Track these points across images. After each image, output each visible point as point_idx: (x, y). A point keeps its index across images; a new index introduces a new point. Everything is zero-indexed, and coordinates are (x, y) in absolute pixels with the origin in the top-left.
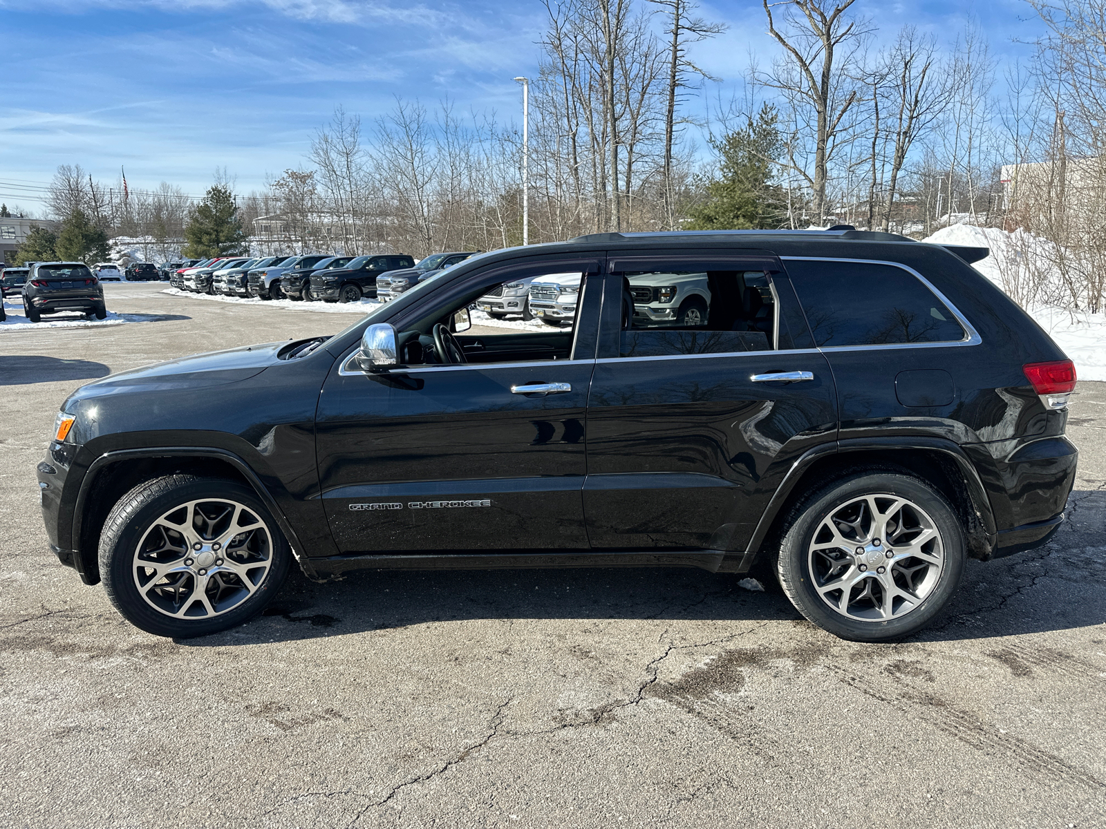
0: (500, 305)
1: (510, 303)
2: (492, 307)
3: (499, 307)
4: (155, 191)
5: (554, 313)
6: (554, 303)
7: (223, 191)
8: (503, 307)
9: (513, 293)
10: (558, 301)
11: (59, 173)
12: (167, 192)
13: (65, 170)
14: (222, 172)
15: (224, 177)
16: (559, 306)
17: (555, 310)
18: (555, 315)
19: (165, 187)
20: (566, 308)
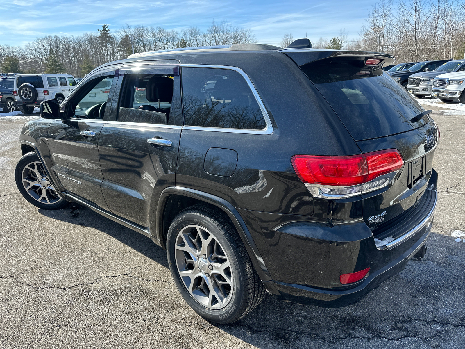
0: (418, 90)
1: (423, 89)
2: (413, 91)
3: (417, 91)
4: (317, 41)
5: (443, 95)
6: (444, 90)
7: (337, 39)
8: (419, 92)
9: (426, 84)
10: (447, 88)
11: (284, 37)
12: (322, 42)
13: (287, 36)
14: (342, 31)
15: (343, 33)
16: (446, 92)
17: (445, 94)
18: (443, 97)
19: (321, 39)
20: (451, 93)
